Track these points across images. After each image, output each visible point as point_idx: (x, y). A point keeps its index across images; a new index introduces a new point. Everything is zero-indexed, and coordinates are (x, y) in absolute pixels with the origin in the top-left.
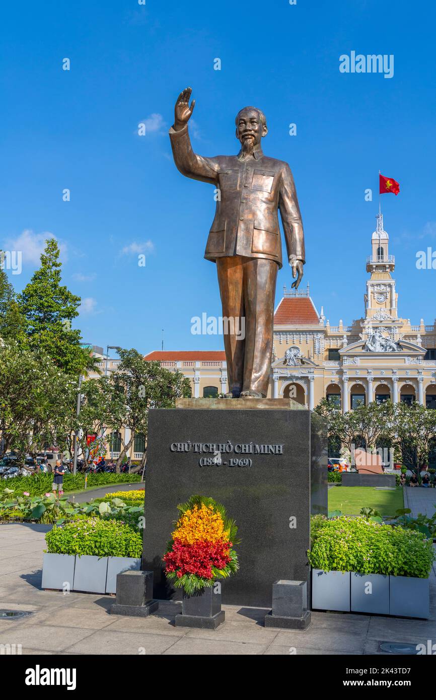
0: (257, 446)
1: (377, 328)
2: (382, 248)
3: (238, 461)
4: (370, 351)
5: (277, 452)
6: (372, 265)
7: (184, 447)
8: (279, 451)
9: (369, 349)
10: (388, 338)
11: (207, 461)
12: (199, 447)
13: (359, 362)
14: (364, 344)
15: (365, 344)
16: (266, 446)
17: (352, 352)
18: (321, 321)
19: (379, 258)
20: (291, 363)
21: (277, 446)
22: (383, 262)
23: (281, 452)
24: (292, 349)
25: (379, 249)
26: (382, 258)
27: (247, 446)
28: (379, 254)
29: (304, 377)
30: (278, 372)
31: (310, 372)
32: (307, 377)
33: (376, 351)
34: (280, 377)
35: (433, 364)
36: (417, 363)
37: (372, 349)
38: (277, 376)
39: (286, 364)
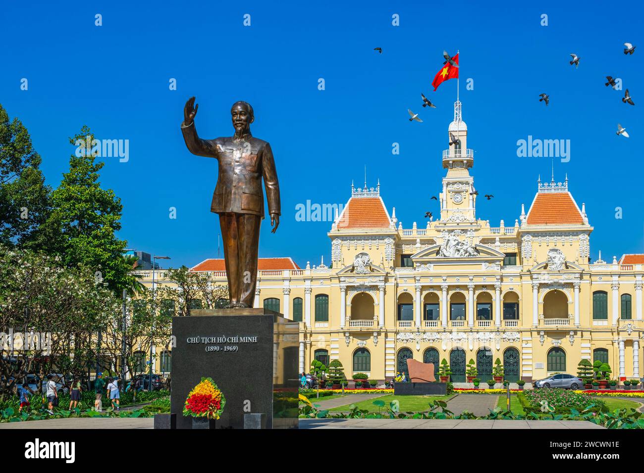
0: (241, 338)
1: (452, 231)
3: (230, 348)
4: (445, 256)
5: (253, 341)
6: (448, 161)
7: (194, 340)
8: (255, 340)
9: (444, 254)
10: (464, 242)
11: (210, 349)
12: (204, 340)
13: (432, 269)
14: (438, 249)
15: (440, 248)
16: (247, 338)
17: (426, 259)
18: (392, 224)
19: (456, 152)
20: (359, 270)
21: (253, 338)
22: (460, 157)
23: (256, 341)
24: (360, 256)
26: (460, 152)
27: (235, 338)
28: (456, 148)
29: (374, 286)
30: (345, 281)
31: (379, 281)
32: (377, 286)
33: (451, 256)
34: (347, 287)
35: (509, 270)
36: (495, 269)
37: (447, 254)
38: (344, 285)
39: (354, 272)
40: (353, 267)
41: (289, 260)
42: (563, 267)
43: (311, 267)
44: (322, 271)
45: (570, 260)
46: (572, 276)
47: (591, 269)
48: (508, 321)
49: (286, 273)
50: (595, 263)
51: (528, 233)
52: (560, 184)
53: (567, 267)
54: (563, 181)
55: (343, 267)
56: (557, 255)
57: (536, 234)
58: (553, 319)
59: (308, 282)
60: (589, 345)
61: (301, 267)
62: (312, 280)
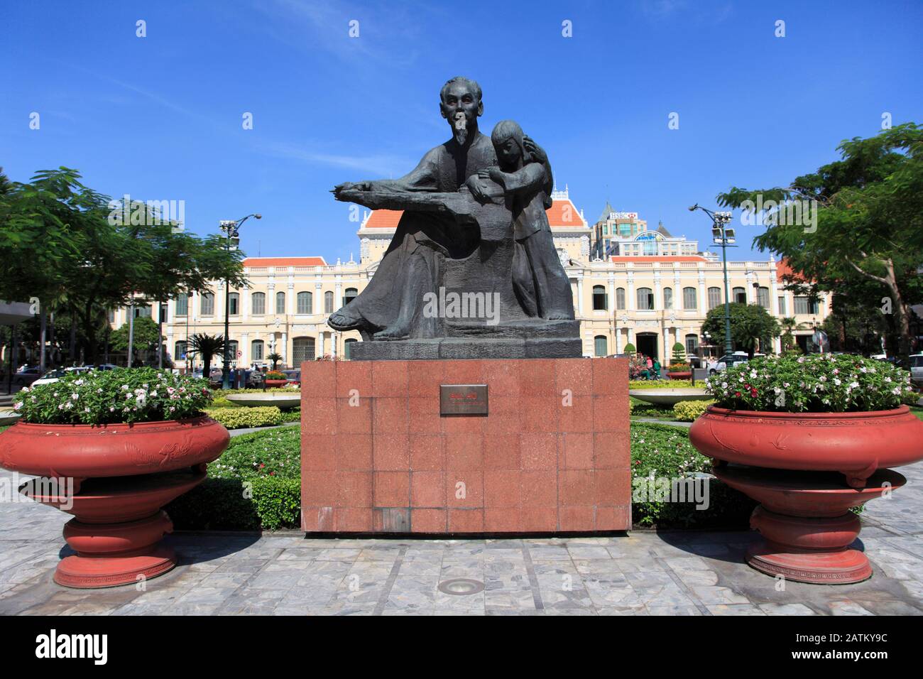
41: (320, 259)
42: (569, 265)
43: (342, 264)
44: (352, 267)
45: (575, 258)
46: (576, 272)
47: (592, 267)
49: (319, 269)
50: (594, 261)
52: (561, 192)
53: (571, 264)
54: (564, 191)
55: (371, 263)
59: (339, 277)
60: (591, 333)
61: (332, 263)
62: (342, 275)
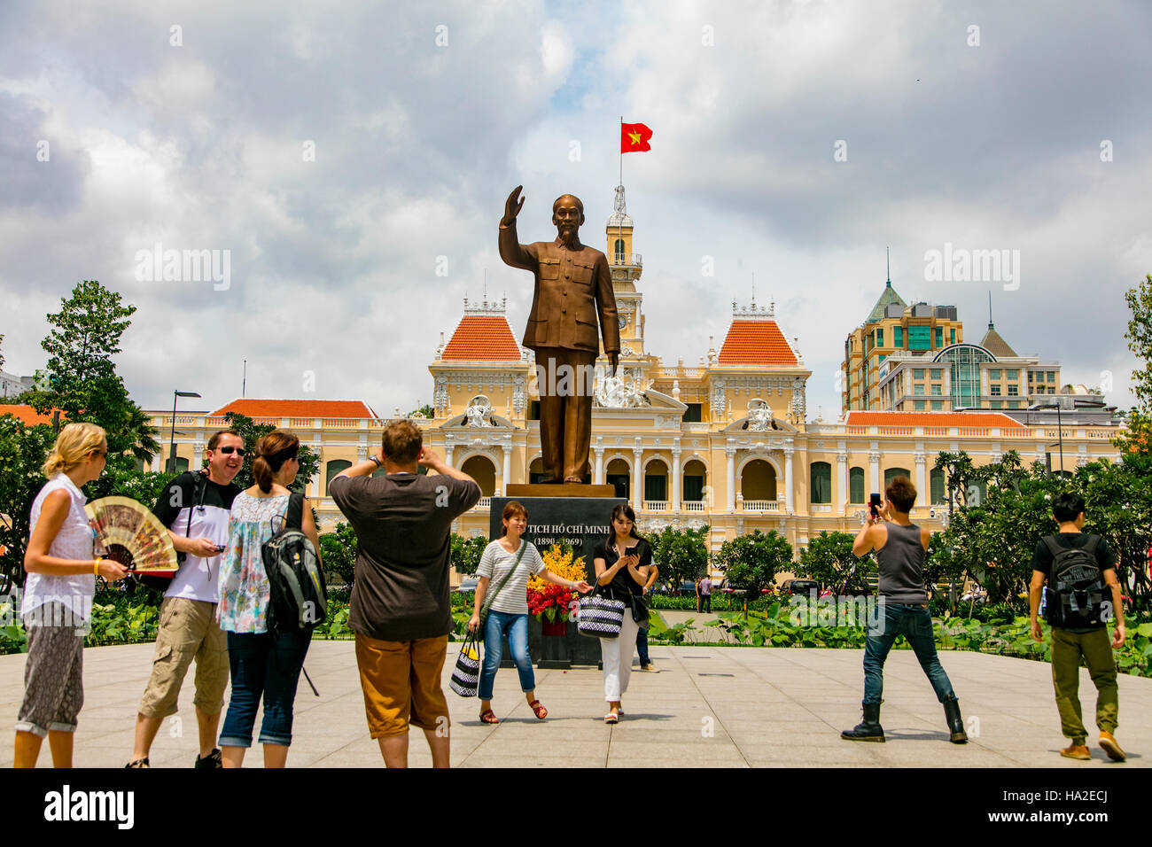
0: (587, 527)
2: (622, 242)
4: (600, 405)
10: (628, 387)
18: (524, 356)
19: (617, 258)
20: (474, 422)
22: (623, 264)
24: (476, 401)
25: (618, 241)
26: (623, 257)
27: (578, 527)
28: (617, 251)
29: (495, 446)
30: (452, 438)
31: (505, 439)
32: (501, 447)
33: (609, 406)
34: (456, 447)
35: (696, 428)
36: (675, 427)
37: (603, 403)
38: (452, 444)
39: (467, 426)
40: (466, 418)
41: (361, 403)
42: (770, 428)
45: (780, 418)
46: (783, 440)
47: (809, 432)
48: (691, 502)
49: (363, 425)
51: (720, 375)
53: (775, 427)
55: (450, 417)
56: (761, 410)
57: (731, 380)
58: (756, 502)
60: (806, 540)
